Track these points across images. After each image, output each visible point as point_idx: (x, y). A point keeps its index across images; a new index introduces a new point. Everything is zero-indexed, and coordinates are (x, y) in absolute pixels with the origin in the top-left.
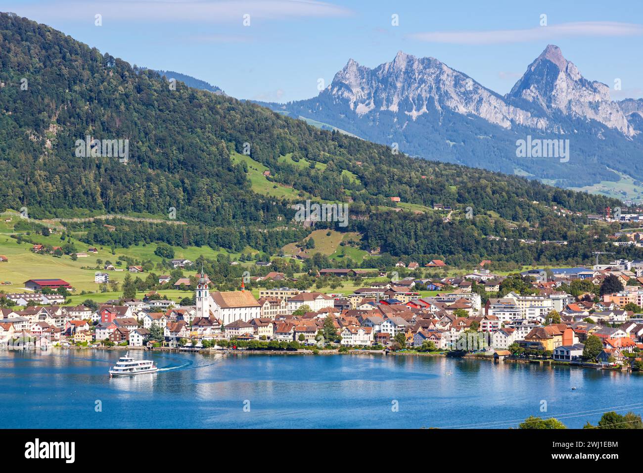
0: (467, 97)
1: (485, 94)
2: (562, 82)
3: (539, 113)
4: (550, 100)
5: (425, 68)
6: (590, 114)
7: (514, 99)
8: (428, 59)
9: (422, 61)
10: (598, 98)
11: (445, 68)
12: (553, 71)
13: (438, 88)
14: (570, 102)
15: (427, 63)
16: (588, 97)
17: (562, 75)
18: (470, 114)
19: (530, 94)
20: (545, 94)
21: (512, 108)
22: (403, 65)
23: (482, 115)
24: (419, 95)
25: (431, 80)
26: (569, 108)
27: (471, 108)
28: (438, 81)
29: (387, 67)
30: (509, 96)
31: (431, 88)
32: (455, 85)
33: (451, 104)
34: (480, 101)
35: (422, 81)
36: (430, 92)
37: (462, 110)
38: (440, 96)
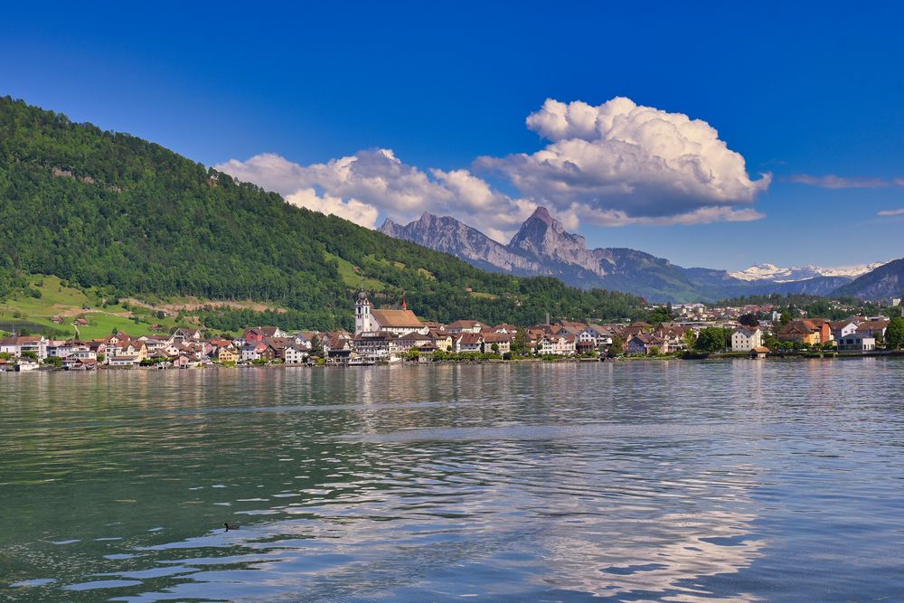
0: (477, 247)
1: (491, 245)
2: (549, 235)
3: (533, 259)
4: (541, 248)
5: (445, 225)
6: (571, 260)
7: (513, 248)
8: (447, 218)
9: (443, 219)
10: (577, 247)
11: (460, 225)
12: (543, 227)
13: (456, 240)
14: (556, 250)
15: (446, 221)
16: (570, 246)
17: (549, 230)
18: (480, 260)
19: (526, 244)
20: (537, 245)
21: (512, 255)
22: (428, 223)
23: (490, 261)
24: (441, 246)
25: (449, 234)
26: (555, 255)
27: (481, 256)
28: (455, 234)
29: (415, 224)
30: (509, 246)
31: (450, 240)
32: (468, 238)
33: (465, 252)
34: (488, 250)
35: (443, 235)
36: (449, 243)
37: (474, 256)
38: (457, 246)
